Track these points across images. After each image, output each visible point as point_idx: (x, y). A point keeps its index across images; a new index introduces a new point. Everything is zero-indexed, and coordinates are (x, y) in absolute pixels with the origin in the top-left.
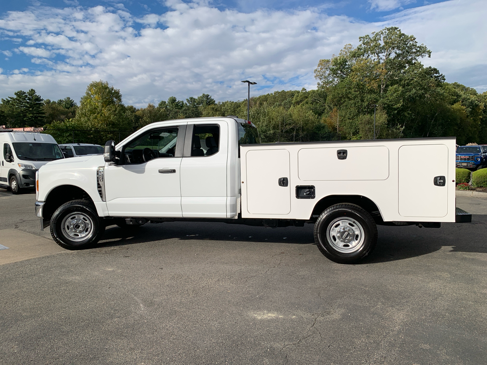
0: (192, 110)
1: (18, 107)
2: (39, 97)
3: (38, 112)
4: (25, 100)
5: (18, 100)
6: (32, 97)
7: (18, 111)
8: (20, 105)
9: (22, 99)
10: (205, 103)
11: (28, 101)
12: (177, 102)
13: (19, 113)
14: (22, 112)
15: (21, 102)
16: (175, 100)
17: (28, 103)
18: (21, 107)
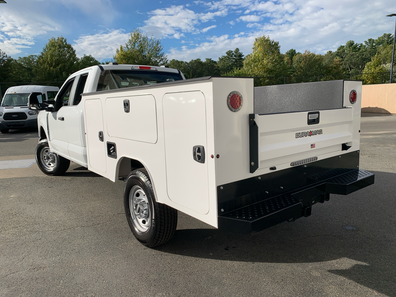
0: (370, 51)
1: (228, 63)
2: (241, 53)
3: (240, 65)
4: (232, 57)
5: (228, 57)
6: (237, 54)
7: (227, 65)
8: (229, 61)
9: (231, 56)
10: (385, 43)
11: (234, 57)
12: (355, 45)
13: (228, 67)
14: (230, 66)
15: (230, 58)
16: (354, 44)
17: (234, 59)
18: (230, 62)
